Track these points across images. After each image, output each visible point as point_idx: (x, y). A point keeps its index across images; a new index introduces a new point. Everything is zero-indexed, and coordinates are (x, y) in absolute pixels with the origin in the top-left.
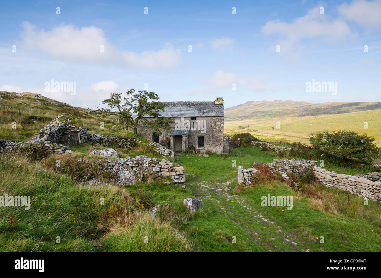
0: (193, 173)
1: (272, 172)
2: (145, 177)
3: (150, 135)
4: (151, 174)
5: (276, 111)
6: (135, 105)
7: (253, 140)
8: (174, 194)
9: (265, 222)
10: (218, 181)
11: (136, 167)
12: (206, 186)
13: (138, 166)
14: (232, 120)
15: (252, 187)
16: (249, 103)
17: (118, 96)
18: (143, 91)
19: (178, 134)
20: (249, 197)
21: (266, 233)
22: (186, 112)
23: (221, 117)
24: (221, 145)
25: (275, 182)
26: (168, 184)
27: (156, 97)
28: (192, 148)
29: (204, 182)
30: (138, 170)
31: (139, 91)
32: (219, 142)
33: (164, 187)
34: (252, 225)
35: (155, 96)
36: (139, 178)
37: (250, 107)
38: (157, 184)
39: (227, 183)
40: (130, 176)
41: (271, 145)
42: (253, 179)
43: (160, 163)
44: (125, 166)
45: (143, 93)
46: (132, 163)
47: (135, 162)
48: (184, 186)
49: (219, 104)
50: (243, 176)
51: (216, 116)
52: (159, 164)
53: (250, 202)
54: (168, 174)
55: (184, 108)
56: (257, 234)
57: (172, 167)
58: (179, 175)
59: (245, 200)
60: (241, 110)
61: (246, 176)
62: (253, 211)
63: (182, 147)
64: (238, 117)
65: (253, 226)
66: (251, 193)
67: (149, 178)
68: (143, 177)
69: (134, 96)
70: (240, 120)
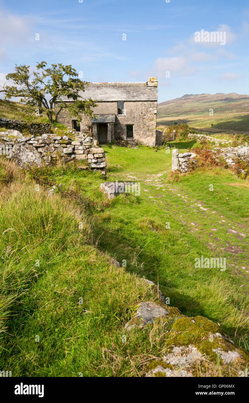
0: (118, 164)
1: (214, 157)
2: (53, 160)
3: (69, 123)
4: (62, 157)
5: (217, 105)
6: (48, 82)
7: (191, 133)
8: (90, 181)
9: (204, 211)
10: (148, 173)
11: (42, 147)
12: (133, 177)
13: (45, 146)
14: (167, 116)
15: (189, 174)
16: (186, 97)
17: (25, 69)
18: (57, 65)
19: (102, 122)
20: (184, 185)
21: (206, 224)
22: (112, 95)
23: (154, 101)
24: (153, 136)
25: (218, 168)
26: (84, 169)
27: (74, 73)
28: (119, 139)
29: (132, 173)
30: (45, 152)
31: (53, 65)
32: (150, 132)
33: (78, 172)
34: (187, 215)
35: (73, 71)
36: (46, 161)
37: (188, 102)
38: (69, 168)
39: (158, 175)
40: (35, 159)
41: (211, 138)
42: (190, 164)
43: (73, 143)
44: (27, 145)
45: (58, 67)
46: (36, 142)
47: (40, 141)
48: (104, 172)
49: (152, 86)
50: (178, 161)
51: (148, 100)
52: (71, 144)
53: (185, 190)
54: (83, 157)
55: (109, 91)
56: (194, 224)
57: (88, 148)
58: (97, 158)
59: (179, 189)
60: (177, 105)
61: (181, 161)
62: (190, 200)
63: (107, 138)
64: (173, 113)
65: (189, 216)
66: (188, 180)
67: (59, 162)
68: (51, 160)
69: (47, 70)
70: (176, 117)
